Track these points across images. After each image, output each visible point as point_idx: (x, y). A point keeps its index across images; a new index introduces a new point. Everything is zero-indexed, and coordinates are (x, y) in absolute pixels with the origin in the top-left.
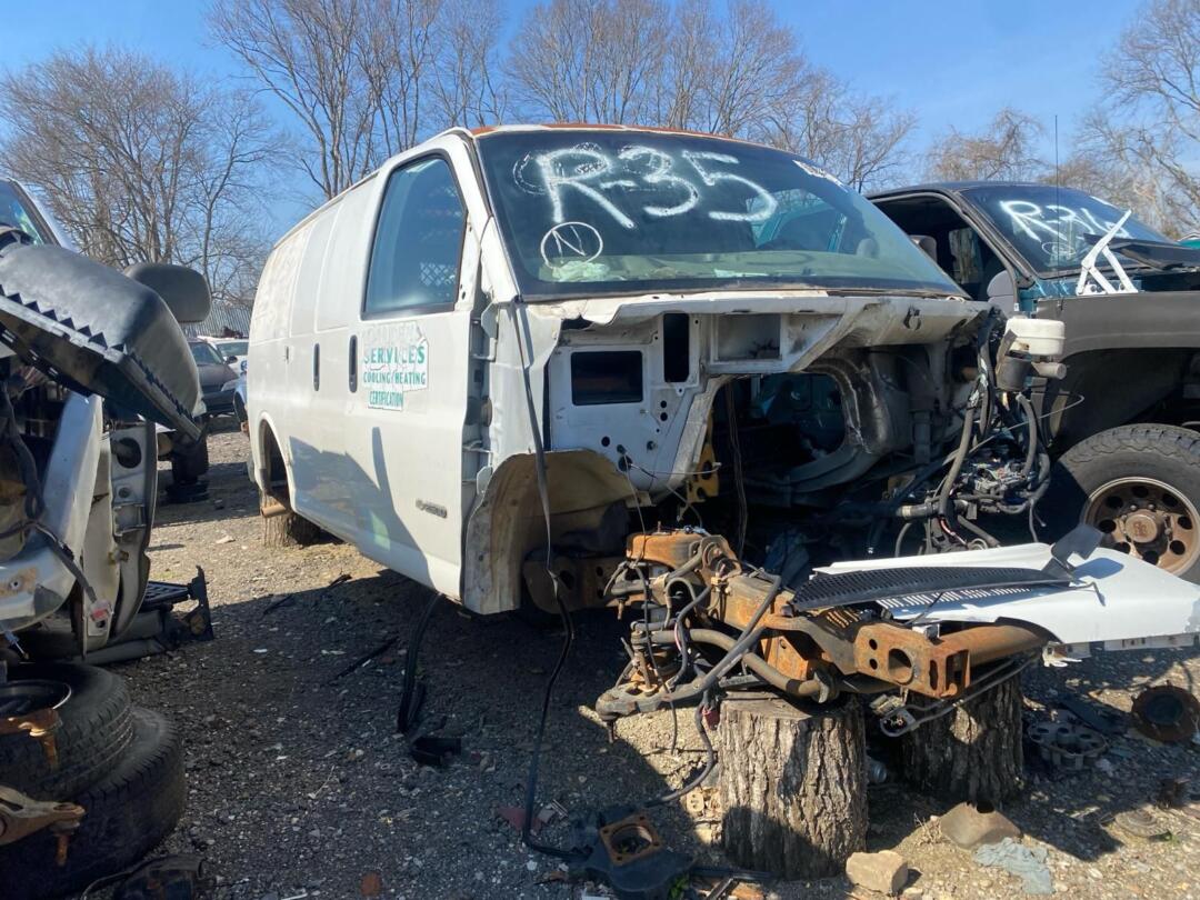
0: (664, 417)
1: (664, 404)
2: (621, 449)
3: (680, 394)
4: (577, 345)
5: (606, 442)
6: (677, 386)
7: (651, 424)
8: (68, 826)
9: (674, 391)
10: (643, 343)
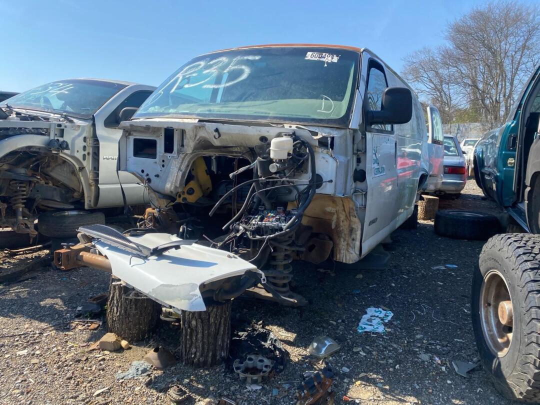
0: (163, 166)
1: (163, 161)
2: (148, 175)
3: (169, 158)
4: (135, 136)
5: (143, 171)
6: (168, 155)
7: (158, 168)
8: (33, 236)
9: (167, 157)
10: (157, 137)
